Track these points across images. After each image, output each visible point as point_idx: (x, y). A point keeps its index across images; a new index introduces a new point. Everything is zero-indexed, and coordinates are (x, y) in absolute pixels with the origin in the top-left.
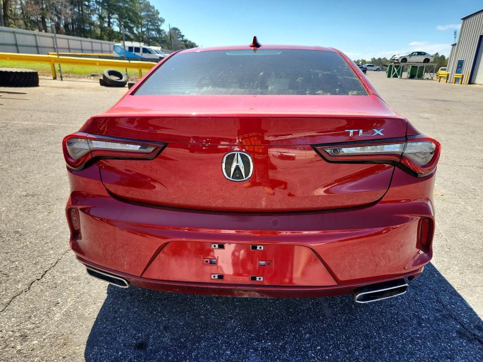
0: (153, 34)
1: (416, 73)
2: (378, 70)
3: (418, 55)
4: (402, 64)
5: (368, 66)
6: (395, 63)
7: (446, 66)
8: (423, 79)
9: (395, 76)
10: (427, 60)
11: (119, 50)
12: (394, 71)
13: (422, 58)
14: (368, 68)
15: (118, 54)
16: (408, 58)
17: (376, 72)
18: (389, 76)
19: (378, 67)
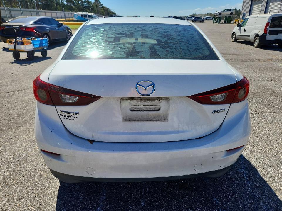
0: (85, 5)
3: (227, 11)
4: (219, 16)
6: (216, 16)
9: (216, 23)
10: (232, 13)
11: (77, 17)
12: (216, 20)
13: (229, 13)
15: (76, 18)
16: (222, 13)
18: (214, 23)
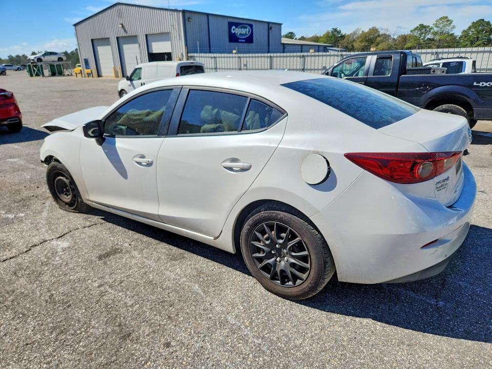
1: (56, 71)
2: (18, 69)
3: (50, 54)
4: (39, 64)
5: (5, 66)
6: (32, 63)
7: (80, 63)
8: (64, 75)
9: (37, 75)
10: (60, 59)
12: (34, 71)
13: (55, 58)
14: (6, 68)
16: (42, 58)
17: (18, 72)
18: (31, 76)
19: (17, 67)
